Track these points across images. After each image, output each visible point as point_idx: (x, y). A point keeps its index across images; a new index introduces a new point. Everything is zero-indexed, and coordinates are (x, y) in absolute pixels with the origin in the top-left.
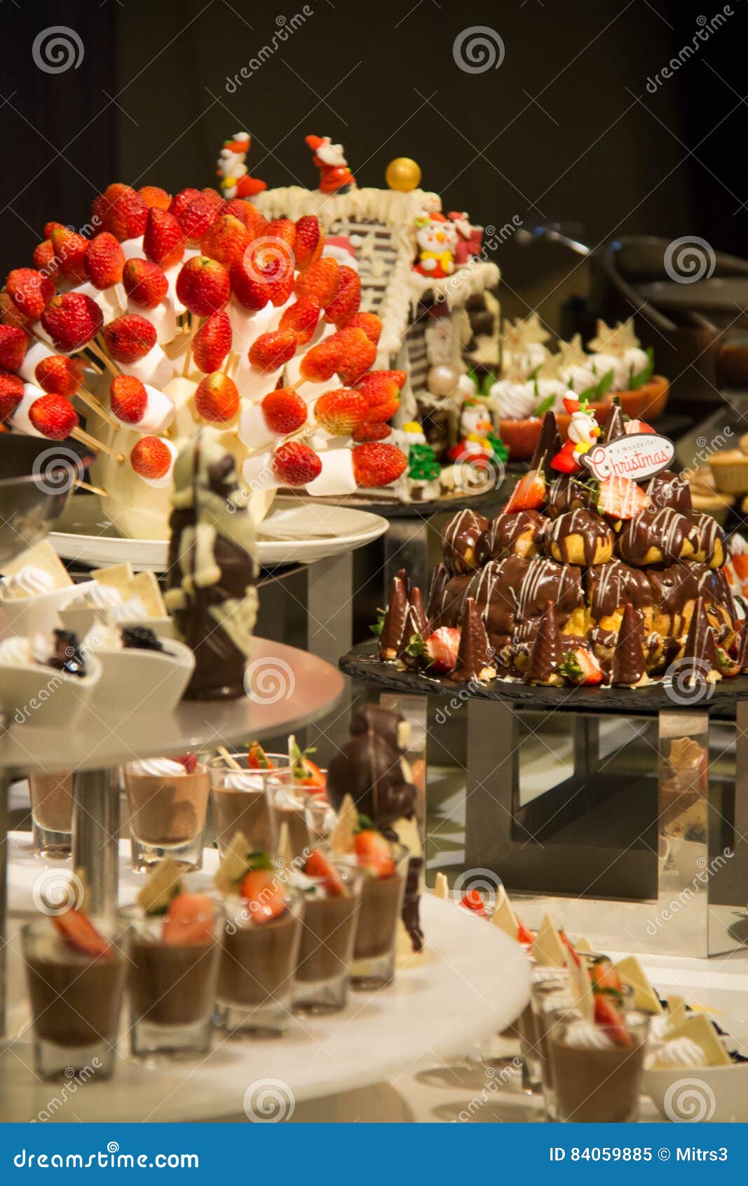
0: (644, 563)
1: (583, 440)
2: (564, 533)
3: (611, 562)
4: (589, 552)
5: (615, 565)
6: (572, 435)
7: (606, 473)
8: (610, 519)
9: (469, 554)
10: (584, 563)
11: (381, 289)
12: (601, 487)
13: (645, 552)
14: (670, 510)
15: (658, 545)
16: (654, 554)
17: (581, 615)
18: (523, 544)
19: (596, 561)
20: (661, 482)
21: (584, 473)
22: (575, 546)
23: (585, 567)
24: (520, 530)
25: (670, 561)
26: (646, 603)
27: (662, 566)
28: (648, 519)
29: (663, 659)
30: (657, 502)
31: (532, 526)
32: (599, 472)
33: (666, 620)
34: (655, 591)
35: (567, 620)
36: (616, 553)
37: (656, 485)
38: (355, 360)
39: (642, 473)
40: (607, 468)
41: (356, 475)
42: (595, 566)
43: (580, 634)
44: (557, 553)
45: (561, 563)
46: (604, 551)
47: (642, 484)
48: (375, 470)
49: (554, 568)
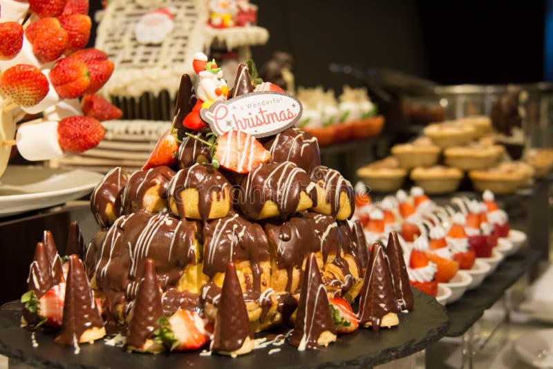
0: (260, 218)
1: (209, 98)
3: (229, 216)
4: (204, 207)
5: (232, 219)
6: (200, 94)
7: (226, 129)
8: (230, 175)
9: (109, 209)
10: (199, 217)
12: (219, 141)
13: (260, 207)
14: (288, 164)
15: (274, 199)
16: (270, 208)
17: (194, 271)
18: (150, 199)
19: (212, 215)
20: (286, 138)
21: (205, 130)
22: (190, 200)
23: (203, 221)
24: (150, 185)
25: (288, 215)
26: (263, 258)
27: (278, 221)
28: (264, 174)
29: (278, 316)
30: (279, 157)
31: (158, 181)
33: (283, 275)
34: (272, 245)
35: (179, 277)
37: (281, 140)
40: (229, 123)
41: (60, 142)
42: (210, 221)
43: (194, 290)
44: (174, 208)
45: (177, 218)
46: (220, 205)
47: (265, 141)
48: (76, 137)
49: (169, 223)
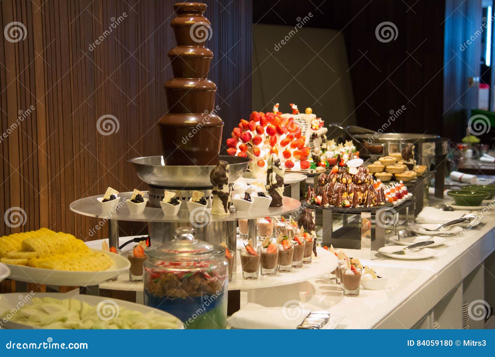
0: (357, 183)
1: (345, 159)
2: (342, 177)
3: (351, 183)
4: (347, 181)
5: (352, 184)
6: (343, 158)
7: (350, 166)
8: (351, 175)
9: (323, 182)
10: (346, 183)
11: (305, 132)
12: (349, 168)
13: (358, 181)
14: (363, 173)
15: (361, 180)
16: (360, 182)
17: (346, 193)
18: (334, 180)
19: (348, 183)
20: (361, 168)
21: (346, 166)
22: (344, 180)
23: (346, 184)
24: (334, 177)
25: (363, 183)
26: (358, 191)
27: (361, 184)
28: (358, 175)
29: (362, 202)
30: (360, 172)
31: (336, 176)
32: (349, 166)
33: (362, 194)
34: (360, 189)
35: (343, 194)
36: (352, 181)
37: (360, 168)
38: (300, 145)
39: (357, 166)
40: (350, 165)
41: (301, 167)
42: (348, 184)
43: (345, 197)
44: (341, 181)
45: (342, 183)
46: (350, 181)
47: (357, 168)
48: (304, 166)
49: (340, 184)
